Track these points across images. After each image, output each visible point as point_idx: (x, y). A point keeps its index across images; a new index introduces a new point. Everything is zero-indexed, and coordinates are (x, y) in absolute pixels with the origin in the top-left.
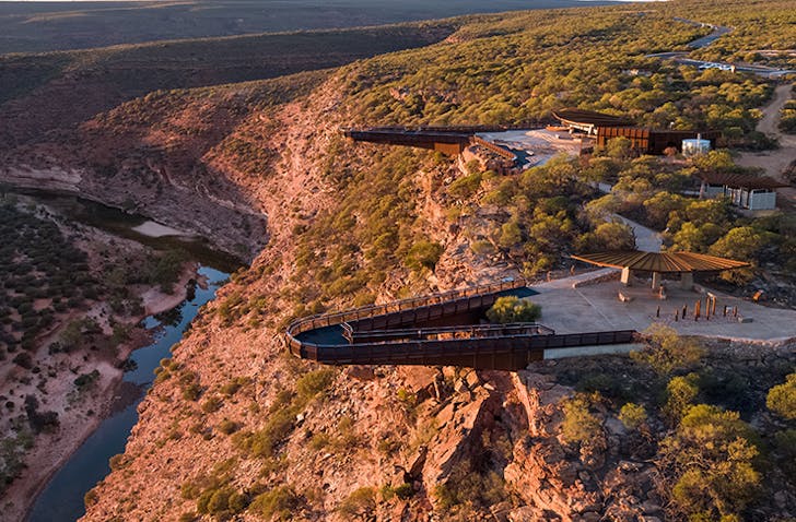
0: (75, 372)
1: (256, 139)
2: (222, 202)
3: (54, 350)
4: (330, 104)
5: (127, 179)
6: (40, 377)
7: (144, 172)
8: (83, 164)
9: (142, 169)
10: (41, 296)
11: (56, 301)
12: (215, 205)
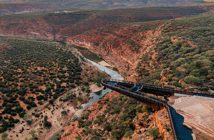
0: (63, 109)
1: (137, 40)
2: (124, 59)
3: (61, 100)
4: (157, 35)
5: (101, 47)
6: (54, 108)
7: (106, 46)
8: (91, 42)
9: (106, 45)
10: (64, 82)
11: (68, 84)
12: (122, 59)
